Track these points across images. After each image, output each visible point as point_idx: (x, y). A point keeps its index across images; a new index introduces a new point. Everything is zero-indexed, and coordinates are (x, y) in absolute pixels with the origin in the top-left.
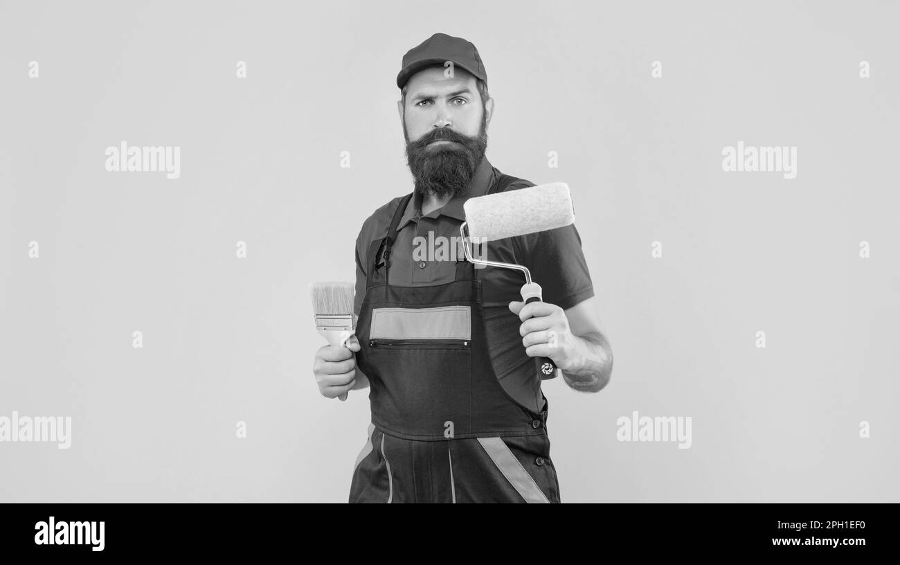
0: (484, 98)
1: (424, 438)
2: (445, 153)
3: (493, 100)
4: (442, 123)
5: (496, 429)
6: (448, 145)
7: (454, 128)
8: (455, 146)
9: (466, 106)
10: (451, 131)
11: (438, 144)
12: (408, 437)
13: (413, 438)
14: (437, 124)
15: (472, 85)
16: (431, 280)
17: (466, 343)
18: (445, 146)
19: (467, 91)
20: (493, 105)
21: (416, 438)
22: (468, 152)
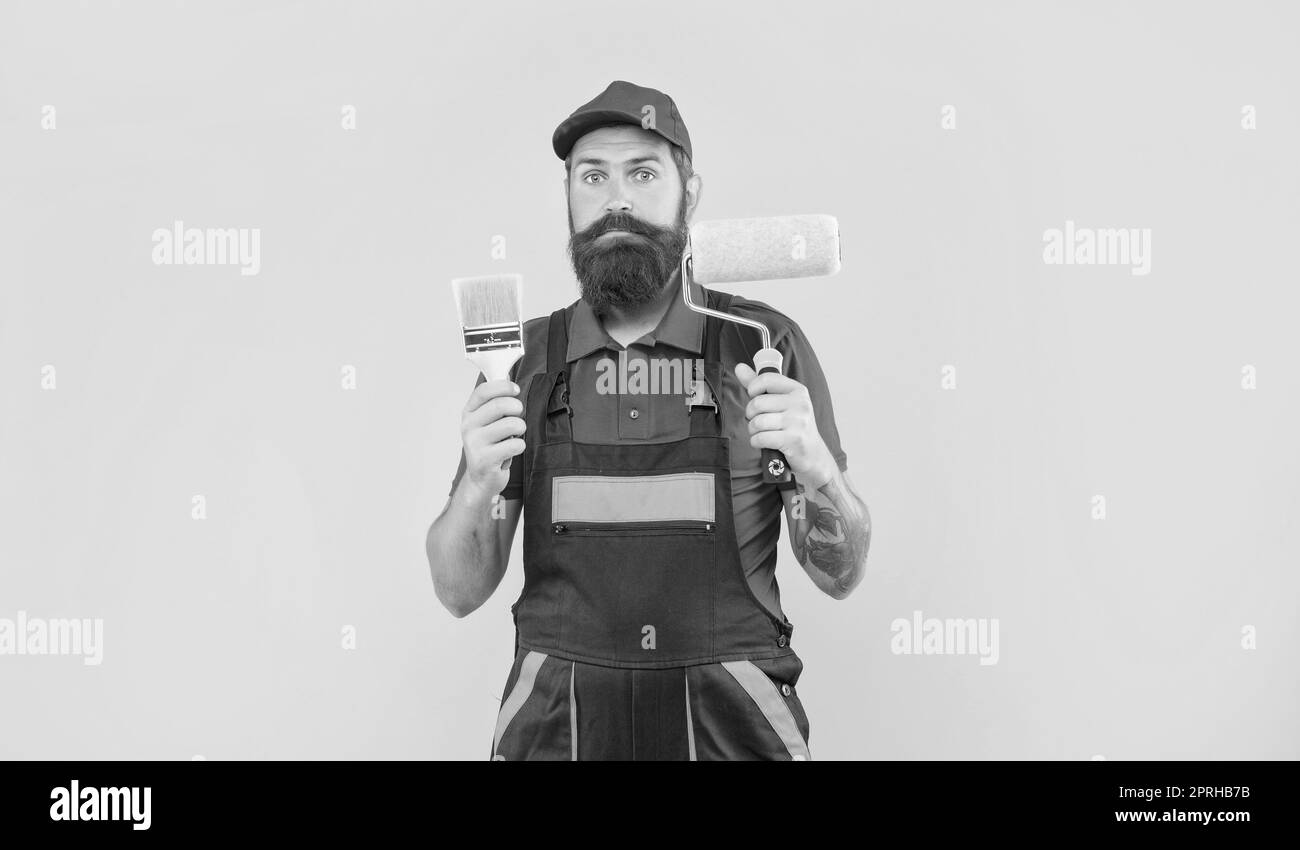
0: (685, 175)
1: (653, 665)
2: (623, 248)
3: (699, 179)
4: (617, 205)
5: (743, 650)
6: (627, 238)
7: (636, 214)
8: (638, 240)
9: (654, 183)
10: (631, 218)
11: (612, 236)
12: (623, 665)
13: (633, 666)
14: (611, 206)
15: (664, 152)
16: (651, 435)
17: (708, 527)
18: (622, 239)
19: (656, 159)
20: (700, 185)
21: (638, 666)
22: (656, 248)
